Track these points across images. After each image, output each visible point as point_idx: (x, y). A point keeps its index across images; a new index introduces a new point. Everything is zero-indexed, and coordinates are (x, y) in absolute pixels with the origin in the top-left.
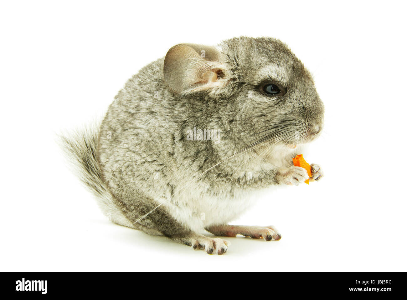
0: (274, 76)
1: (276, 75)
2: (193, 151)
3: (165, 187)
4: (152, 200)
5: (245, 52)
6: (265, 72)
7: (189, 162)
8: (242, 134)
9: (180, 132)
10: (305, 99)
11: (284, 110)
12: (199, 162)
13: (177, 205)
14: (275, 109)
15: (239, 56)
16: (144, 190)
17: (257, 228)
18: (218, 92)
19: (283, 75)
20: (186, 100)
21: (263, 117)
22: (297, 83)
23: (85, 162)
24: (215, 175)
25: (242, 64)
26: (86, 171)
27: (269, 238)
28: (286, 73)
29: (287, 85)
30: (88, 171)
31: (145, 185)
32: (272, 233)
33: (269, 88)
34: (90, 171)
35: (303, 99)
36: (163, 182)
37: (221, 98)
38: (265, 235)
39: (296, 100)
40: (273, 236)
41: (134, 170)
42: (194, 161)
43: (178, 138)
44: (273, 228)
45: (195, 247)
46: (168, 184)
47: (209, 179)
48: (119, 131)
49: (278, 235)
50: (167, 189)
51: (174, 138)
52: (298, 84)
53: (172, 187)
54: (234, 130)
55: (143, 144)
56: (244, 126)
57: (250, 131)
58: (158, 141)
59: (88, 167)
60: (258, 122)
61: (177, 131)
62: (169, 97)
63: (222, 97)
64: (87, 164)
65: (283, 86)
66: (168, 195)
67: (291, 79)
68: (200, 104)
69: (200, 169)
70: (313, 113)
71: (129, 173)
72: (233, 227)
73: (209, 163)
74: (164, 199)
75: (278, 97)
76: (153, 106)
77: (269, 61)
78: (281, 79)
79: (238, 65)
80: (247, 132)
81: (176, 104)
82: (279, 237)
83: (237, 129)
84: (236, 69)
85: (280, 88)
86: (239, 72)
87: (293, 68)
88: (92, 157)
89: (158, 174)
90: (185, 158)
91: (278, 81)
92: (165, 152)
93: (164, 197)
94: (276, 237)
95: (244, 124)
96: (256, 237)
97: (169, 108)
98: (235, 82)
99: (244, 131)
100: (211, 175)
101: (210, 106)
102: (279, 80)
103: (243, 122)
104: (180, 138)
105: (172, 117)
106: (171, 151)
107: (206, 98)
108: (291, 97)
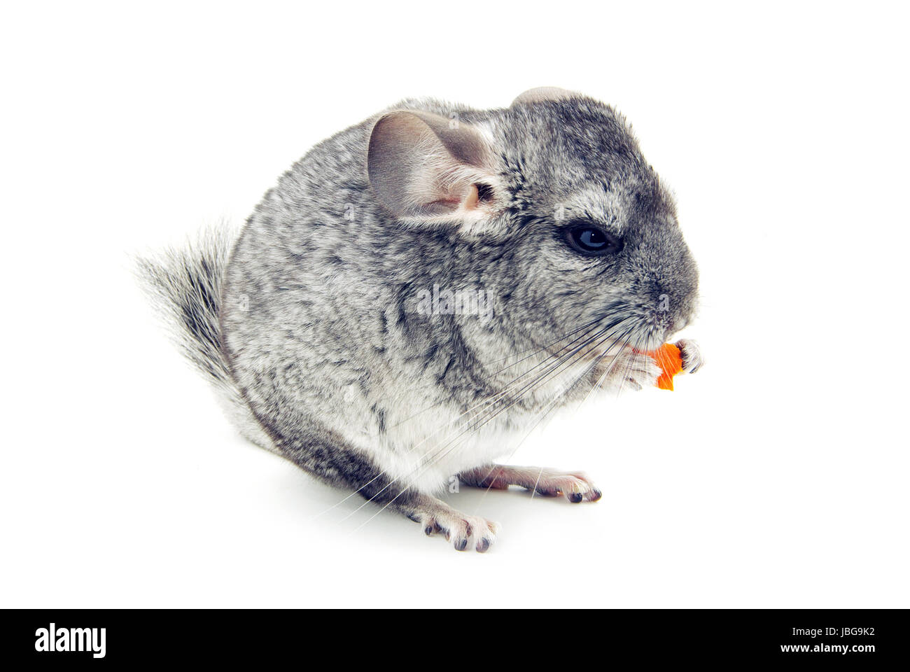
0: (598, 213)
1: (602, 213)
2: (424, 347)
3: (367, 413)
4: (339, 436)
5: (539, 154)
6: (579, 204)
7: (415, 368)
8: (529, 326)
9: (396, 306)
10: (660, 267)
11: (615, 286)
12: (437, 369)
13: (391, 447)
14: (598, 283)
15: (527, 161)
16: (323, 417)
17: (551, 475)
18: (477, 230)
19: (615, 211)
20: (409, 237)
21: (572, 296)
22: (644, 227)
23: (188, 316)
24: (471, 393)
25: (532, 180)
26: (191, 334)
27: (576, 499)
28: (621, 209)
29: (625, 233)
30: (194, 333)
31: (326, 408)
32: (582, 488)
33: (585, 237)
34: (200, 334)
35: (656, 265)
36: (363, 405)
37: (484, 243)
38: (570, 492)
39: (642, 266)
40: (585, 494)
41: (301, 377)
42: (426, 365)
43: (392, 319)
44: (585, 476)
45: (428, 531)
46: (373, 409)
47: (459, 402)
48: (268, 289)
49: (596, 492)
50: (370, 418)
51: (384, 320)
52: (647, 230)
53: (381, 414)
54: (512, 317)
55: (321, 327)
56: (533, 311)
57: (546, 322)
58: (352, 322)
59: (195, 326)
60: (560, 305)
61: (391, 306)
62: (373, 226)
63: (487, 240)
64: (193, 319)
65: (614, 236)
66: (374, 429)
67: (632, 221)
68: (438, 248)
69: (438, 383)
70: (675, 294)
71: (292, 381)
72: (501, 470)
73: (458, 370)
74: (365, 437)
75: (604, 258)
76: (340, 246)
77: (587, 178)
78: (612, 222)
79: (523, 179)
80: (538, 323)
81: (386, 245)
82: (597, 496)
83: (518, 315)
84: (520, 188)
85: (609, 237)
86: (525, 194)
87: (638, 196)
88: (203, 304)
89: (352, 387)
90: (408, 360)
91: (604, 225)
92: (368, 346)
93: (365, 434)
94: (590, 495)
95: (532, 307)
96: (548, 493)
97: (373, 254)
98: (514, 216)
99: (532, 321)
100: (463, 394)
101: (461, 256)
102: (607, 224)
103: (531, 305)
104: (396, 320)
105: (380, 273)
106: (379, 345)
107: (452, 239)
108: (632, 260)
